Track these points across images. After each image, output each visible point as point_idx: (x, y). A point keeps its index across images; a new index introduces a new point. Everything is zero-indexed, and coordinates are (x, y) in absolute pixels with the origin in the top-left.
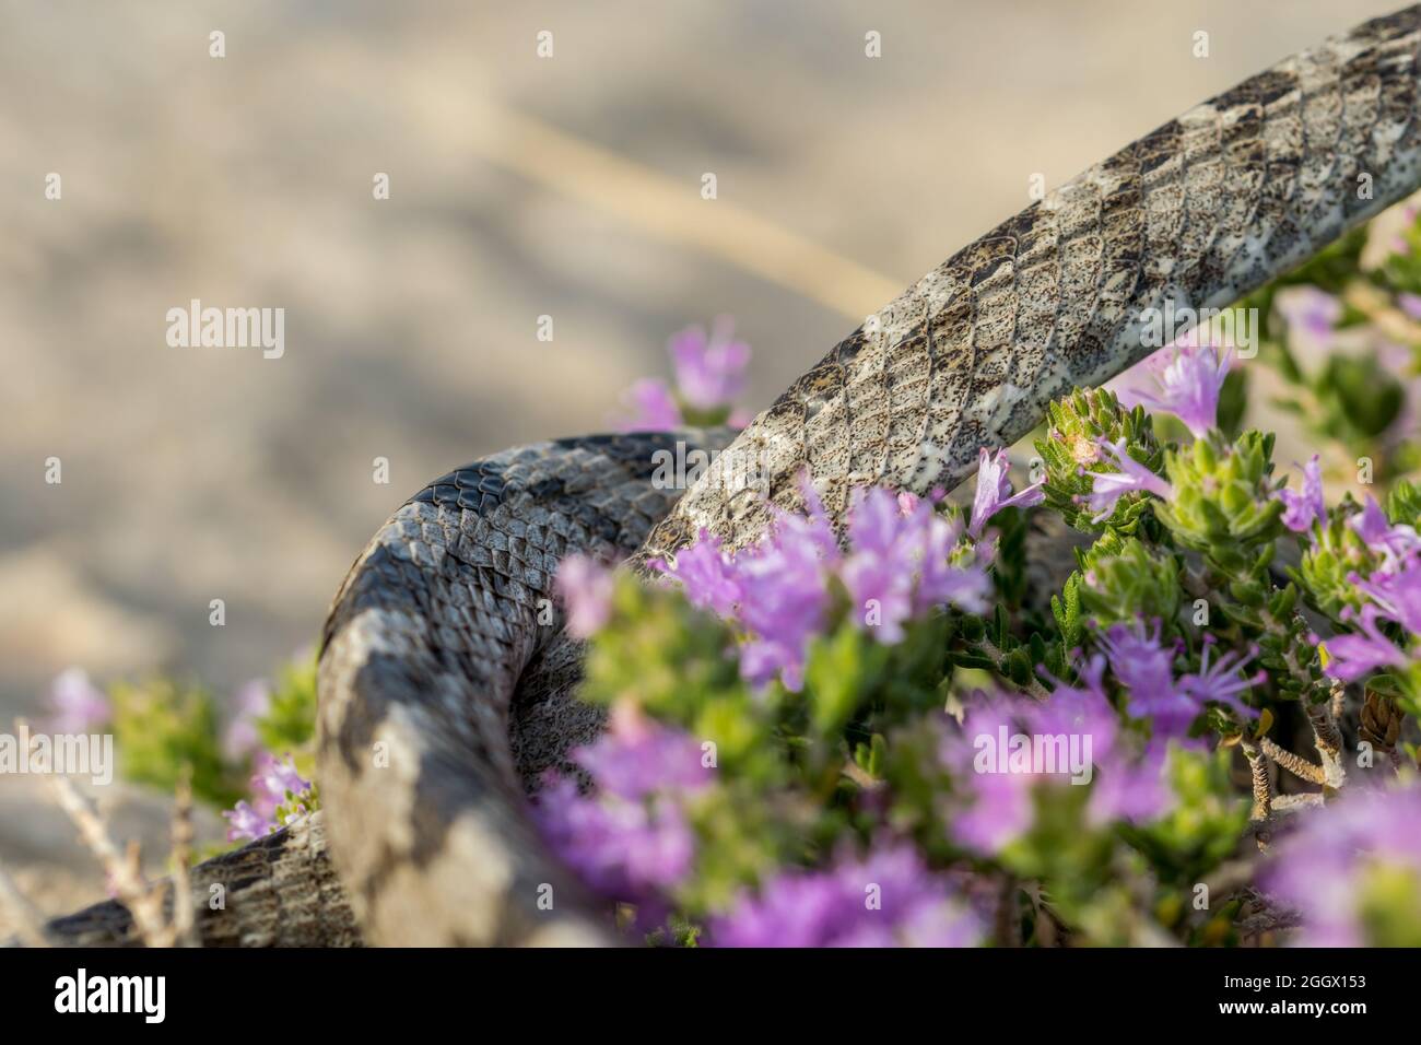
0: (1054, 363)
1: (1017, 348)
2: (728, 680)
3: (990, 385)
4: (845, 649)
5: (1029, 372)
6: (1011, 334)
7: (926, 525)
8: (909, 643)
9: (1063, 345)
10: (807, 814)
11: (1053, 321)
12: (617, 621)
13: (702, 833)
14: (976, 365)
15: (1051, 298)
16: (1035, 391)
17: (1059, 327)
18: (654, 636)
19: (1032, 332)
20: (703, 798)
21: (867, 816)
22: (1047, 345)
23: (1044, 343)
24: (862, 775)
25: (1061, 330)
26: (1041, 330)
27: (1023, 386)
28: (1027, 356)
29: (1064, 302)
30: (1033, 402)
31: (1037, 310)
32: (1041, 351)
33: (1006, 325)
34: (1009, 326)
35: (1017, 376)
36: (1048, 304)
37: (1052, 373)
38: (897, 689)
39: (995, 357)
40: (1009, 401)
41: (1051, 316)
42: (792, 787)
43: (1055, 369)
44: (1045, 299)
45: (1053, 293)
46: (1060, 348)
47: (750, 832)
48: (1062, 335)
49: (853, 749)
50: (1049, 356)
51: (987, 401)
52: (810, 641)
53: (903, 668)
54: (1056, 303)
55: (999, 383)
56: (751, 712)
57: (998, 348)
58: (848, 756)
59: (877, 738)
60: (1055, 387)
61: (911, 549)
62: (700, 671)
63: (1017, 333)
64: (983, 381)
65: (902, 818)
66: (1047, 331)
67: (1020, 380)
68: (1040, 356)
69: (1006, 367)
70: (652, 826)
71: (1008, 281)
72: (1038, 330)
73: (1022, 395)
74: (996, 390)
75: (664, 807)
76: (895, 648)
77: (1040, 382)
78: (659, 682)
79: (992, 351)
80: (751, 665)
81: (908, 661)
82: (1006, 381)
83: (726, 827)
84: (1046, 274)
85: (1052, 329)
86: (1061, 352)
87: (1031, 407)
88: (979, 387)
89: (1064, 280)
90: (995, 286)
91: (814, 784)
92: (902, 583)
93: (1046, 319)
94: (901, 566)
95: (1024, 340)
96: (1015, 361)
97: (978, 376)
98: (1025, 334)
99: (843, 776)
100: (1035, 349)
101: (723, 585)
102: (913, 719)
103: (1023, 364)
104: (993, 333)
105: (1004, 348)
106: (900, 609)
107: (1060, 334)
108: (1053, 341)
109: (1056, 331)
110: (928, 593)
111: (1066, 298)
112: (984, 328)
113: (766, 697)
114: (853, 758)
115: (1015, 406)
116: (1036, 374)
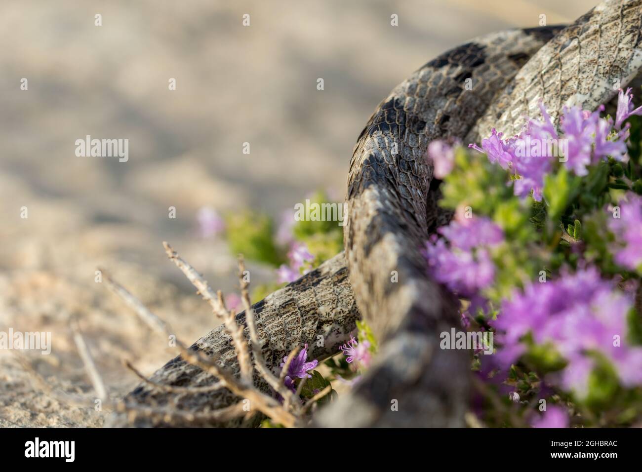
0: (598, 81)
1: (580, 77)
2: (508, 195)
3: (569, 96)
4: (561, 178)
5: (587, 87)
6: (577, 72)
7: (597, 122)
8: (591, 176)
9: (602, 72)
10: (546, 255)
11: (596, 63)
12: (456, 170)
13: (499, 265)
14: (562, 88)
15: (595, 52)
16: (591, 95)
17: (599, 64)
18: (474, 176)
19: (587, 69)
20: (498, 248)
21: (574, 256)
22: (594, 73)
23: (593, 73)
24: (570, 238)
25: (600, 65)
26: (591, 67)
27: (585, 94)
28: (585, 80)
29: (601, 53)
30: (591, 100)
31: (589, 59)
32: (591, 77)
33: (575, 68)
34: (576, 68)
35: (581, 90)
36: (594, 55)
37: (598, 86)
38: (585, 197)
39: (570, 83)
40: (579, 101)
41: (594, 60)
42: (538, 243)
43: (599, 84)
44: (592, 53)
45: (596, 50)
46: (600, 74)
47: (520, 263)
48: (601, 68)
49: (566, 227)
50: (596, 78)
51: (569, 103)
52: (545, 176)
53: (588, 188)
54: (597, 54)
55: (572, 94)
56: (520, 209)
57: (571, 79)
58: (564, 230)
59: (577, 221)
60: (602, 92)
61: (590, 133)
62: (494, 191)
63: (579, 70)
64: (565, 95)
65: (590, 255)
66: (594, 67)
67: (583, 91)
68: (591, 79)
69: (575, 87)
70: (476, 261)
71: (576, 48)
72: (590, 68)
73: (586, 97)
74: (571, 97)
75: (481, 253)
76: (584, 177)
77: (593, 91)
78: (477, 197)
79: (568, 81)
80: (519, 189)
81: (590, 185)
82: (576, 93)
83: (509, 261)
84: (593, 42)
85: (596, 66)
86: (602, 75)
87: (591, 102)
88: (563, 98)
89: (602, 43)
90: (570, 51)
91: (549, 242)
92: (587, 148)
93: (593, 62)
94: (586, 140)
95: (583, 73)
96: (579, 83)
97: (563, 92)
98: (584, 70)
99: (562, 239)
100: (588, 76)
101: (504, 154)
102: (594, 211)
103: (583, 84)
104: (570, 72)
105: (574, 79)
106: (586, 160)
107: (600, 67)
108: (597, 71)
109: (598, 66)
110: (598, 153)
111: (602, 51)
112: (566, 71)
113: (526, 202)
114: (566, 231)
115: (584, 103)
116: (590, 88)
